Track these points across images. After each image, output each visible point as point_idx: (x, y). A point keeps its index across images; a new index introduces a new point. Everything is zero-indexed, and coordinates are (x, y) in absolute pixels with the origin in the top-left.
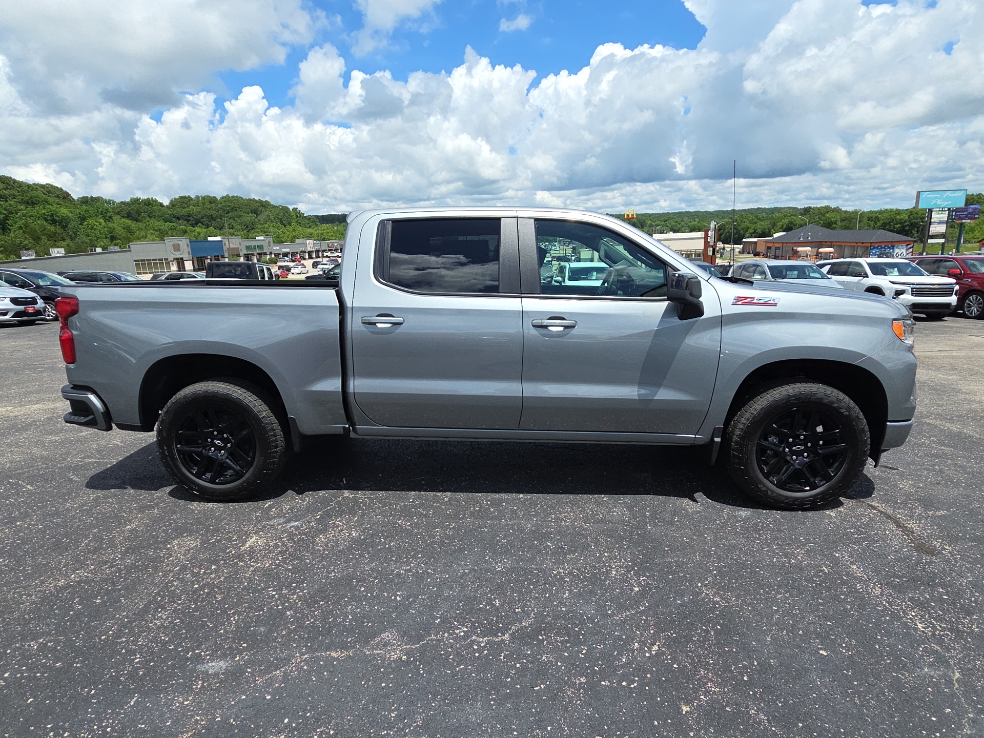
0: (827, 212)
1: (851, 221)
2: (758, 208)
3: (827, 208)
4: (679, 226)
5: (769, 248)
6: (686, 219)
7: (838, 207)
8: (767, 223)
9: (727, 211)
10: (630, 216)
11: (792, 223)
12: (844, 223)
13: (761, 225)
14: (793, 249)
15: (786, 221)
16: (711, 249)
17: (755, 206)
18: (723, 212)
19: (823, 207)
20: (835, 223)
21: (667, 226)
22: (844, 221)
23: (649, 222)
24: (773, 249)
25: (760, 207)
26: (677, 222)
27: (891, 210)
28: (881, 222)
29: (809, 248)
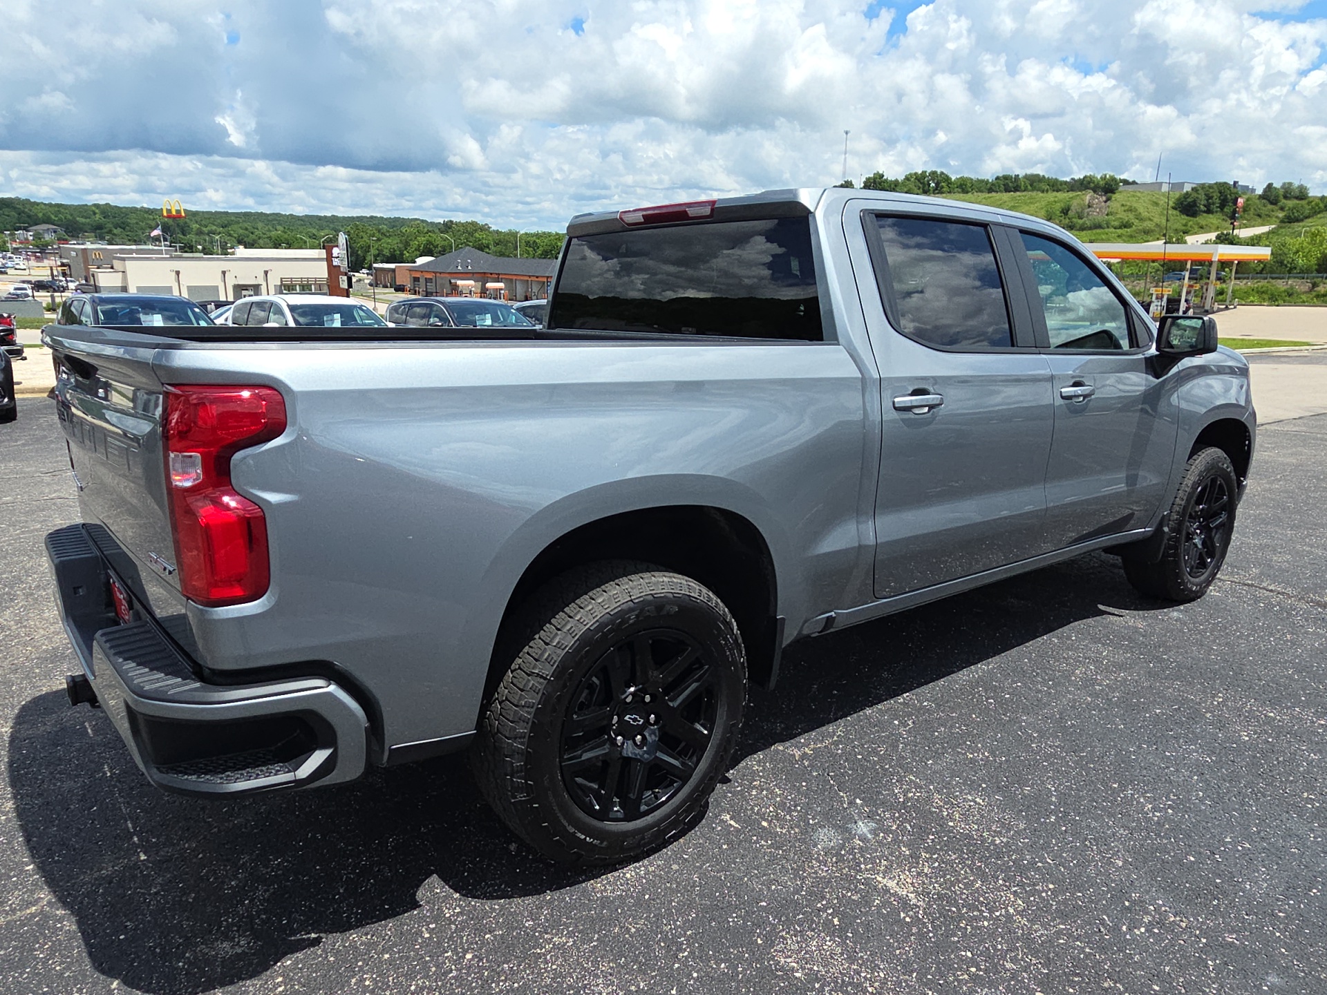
0: (476, 231)
1: (506, 245)
2: (372, 217)
3: (474, 224)
4: (254, 237)
5: (416, 280)
6: (260, 225)
7: (486, 224)
8: (395, 242)
9: (325, 217)
10: (174, 213)
11: (431, 243)
12: (499, 248)
13: (388, 244)
14: (450, 282)
15: (422, 239)
16: (345, 278)
17: (367, 213)
18: (320, 218)
19: (469, 223)
20: (488, 247)
21: (230, 235)
22: (498, 244)
23: (195, 226)
24: (422, 281)
25: (375, 215)
26: (246, 229)
27: (549, 234)
28: (541, 248)
29: (471, 282)
